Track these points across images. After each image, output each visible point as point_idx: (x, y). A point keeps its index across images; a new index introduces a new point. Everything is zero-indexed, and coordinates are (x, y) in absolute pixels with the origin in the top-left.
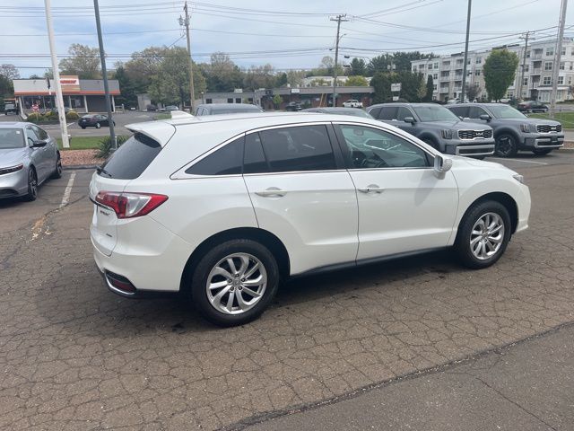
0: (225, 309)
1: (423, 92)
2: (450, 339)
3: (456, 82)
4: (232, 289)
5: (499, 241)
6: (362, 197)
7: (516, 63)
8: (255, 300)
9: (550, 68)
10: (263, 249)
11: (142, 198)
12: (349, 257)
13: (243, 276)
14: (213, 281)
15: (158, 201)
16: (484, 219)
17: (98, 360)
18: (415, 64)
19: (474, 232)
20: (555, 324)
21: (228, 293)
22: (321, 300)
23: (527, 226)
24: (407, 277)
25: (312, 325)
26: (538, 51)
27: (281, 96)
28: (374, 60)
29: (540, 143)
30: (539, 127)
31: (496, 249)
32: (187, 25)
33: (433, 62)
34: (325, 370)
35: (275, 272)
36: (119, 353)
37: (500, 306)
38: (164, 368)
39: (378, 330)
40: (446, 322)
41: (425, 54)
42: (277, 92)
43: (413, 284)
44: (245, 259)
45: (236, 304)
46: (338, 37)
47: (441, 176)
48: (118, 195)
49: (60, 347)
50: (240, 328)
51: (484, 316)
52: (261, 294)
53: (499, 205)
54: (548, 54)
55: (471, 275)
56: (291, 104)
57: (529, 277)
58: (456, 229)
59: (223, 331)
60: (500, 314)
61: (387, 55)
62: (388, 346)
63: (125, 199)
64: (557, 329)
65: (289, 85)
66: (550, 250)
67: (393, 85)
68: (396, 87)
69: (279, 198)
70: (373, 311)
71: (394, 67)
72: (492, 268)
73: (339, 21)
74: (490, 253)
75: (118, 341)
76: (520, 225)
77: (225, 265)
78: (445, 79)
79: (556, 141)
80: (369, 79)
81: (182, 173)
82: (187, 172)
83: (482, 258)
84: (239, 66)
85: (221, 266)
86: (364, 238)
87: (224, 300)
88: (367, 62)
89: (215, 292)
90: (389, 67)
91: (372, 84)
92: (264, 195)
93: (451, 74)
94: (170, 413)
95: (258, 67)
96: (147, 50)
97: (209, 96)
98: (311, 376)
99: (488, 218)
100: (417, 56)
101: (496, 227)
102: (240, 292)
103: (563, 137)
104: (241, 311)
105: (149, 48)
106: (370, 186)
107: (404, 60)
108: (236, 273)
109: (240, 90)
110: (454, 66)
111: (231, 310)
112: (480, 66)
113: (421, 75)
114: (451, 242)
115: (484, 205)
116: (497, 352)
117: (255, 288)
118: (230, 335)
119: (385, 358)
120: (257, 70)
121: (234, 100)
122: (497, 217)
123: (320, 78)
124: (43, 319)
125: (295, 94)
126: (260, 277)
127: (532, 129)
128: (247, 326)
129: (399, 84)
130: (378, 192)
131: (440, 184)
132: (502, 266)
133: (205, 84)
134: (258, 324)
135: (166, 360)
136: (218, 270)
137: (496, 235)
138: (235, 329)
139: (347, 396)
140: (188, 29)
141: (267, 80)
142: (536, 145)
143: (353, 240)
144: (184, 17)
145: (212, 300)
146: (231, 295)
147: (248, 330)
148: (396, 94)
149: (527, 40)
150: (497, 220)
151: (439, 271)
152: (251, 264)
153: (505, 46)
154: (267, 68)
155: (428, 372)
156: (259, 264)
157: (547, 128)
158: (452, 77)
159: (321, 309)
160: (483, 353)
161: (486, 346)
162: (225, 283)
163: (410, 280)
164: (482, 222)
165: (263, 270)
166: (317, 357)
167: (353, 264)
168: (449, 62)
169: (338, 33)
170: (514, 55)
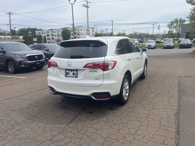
1: (43, 41)
3: (52, 38)
6: (137, 60)
7: (70, 33)
9: (79, 35)
15: (115, 63)
18: (37, 32)
26: (75, 30)
28: (19, 30)
33: (43, 32)
46: (10, 20)
48: (103, 63)
52: (128, 91)
54: (77, 30)
67: (34, 39)
68: (35, 40)
69: (130, 61)
71: (31, 33)
73: (10, 14)
78: (48, 37)
82: (115, 53)
88: (17, 30)
90: (28, 32)
91: (23, 38)
93: (50, 36)
100: (35, 29)
110: (50, 33)
112: (60, 33)
113: (41, 36)
148: (35, 42)
153: (65, 28)
158: (51, 37)
168: (49, 32)
169: (10, 19)
170: (69, 31)
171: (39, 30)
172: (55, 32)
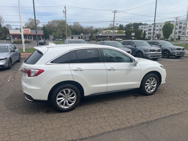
0: (63, 107)
1: (142, 36)
2: (134, 118)
4: (65, 100)
5: (155, 86)
6: (108, 72)
7: (173, 27)
8: (72, 104)
9: (185, 29)
10: (75, 87)
11: (36, 70)
12: (104, 91)
13: (68, 96)
14: (59, 97)
15: (41, 72)
16: (150, 79)
17: (20, 122)
18: (140, 27)
19: (147, 84)
20: (169, 114)
21: (63, 101)
22: (95, 104)
23: (165, 82)
24: (124, 98)
25: (90, 112)
26: (181, 23)
27: (95, 36)
28: (127, 25)
29: (177, 54)
30: (177, 49)
31: (154, 89)
32: (65, 13)
33: (146, 26)
34: (91, 127)
35: (79, 95)
36: (27, 120)
37: (152, 108)
38: (40, 125)
39: (111, 114)
40: (133, 113)
41: (144, 23)
42: (94, 35)
43: (126, 100)
44: (69, 91)
45: (66, 105)
47: (135, 65)
48: (29, 69)
49: (9, 117)
50: (67, 113)
51: (146, 111)
52: (74, 102)
53: (155, 75)
54: (184, 24)
55: (145, 97)
56: (99, 39)
57: (164, 99)
58: (140, 83)
59: (61, 113)
60: (152, 110)
61: (131, 24)
62: (113, 120)
63: (31, 71)
64: (169, 116)
65: (98, 33)
66: (173, 90)
67: (132, 33)
68: (133, 34)
69: (81, 71)
70: (111, 108)
71: (133, 27)
72: (152, 95)
73: (115, 12)
74: (152, 91)
75: (28, 116)
76: (162, 82)
77: (63, 92)
78: (150, 32)
79: (183, 54)
80: (124, 31)
81: (49, 63)
82: (51, 62)
83: (149, 92)
84: (82, 26)
85: (61, 93)
86: (109, 85)
87: (62, 103)
88: (124, 26)
89: (59, 101)
90: (131, 27)
91: (125, 33)
92: (76, 70)
93: (152, 30)
94: (39, 139)
95: (89, 27)
96: (53, 21)
97: (72, 36)
98: (86, 129)
99: (151, 79)
100: (141, 24)
101: (154, 82)
102: (67, 101)
103: (185, 52)
104: (68, 107)
105: (54, 20)
106: (111, 68)
107: (136, 25)
108: (66, 95)
109: (83, 34)
111: (64, 107)
112: (161, 28)
113: (142, 30)
114: (139, 87)
115: (150, 75)
116: (148, 123)
117: (72, 100)
118: (63, 115)
119: (111, 124)
120: (88, 28)
121: (81, 37)
122: (154, 79)
123: (108, 31)
124: (6, 108)
125: (100, 36)
126: (74, 97)
127: (174, 49)
128: (70, 112)
129: (134, 33)
130: (114, 70)
131: (135, 68)
132: (156, 95)
133: (71, 32)
134: (73, 112)
135: (41, 122)
136: (60, 94)
137: (154, 84)
138: (66, 113)
139: (96, 136)
140: (66, 14)
141: (91, 31)
142: (176, 55)
143: (105, 85)
144: (64, 10)
145: (58, 103)
146: (65, 102)
147: (70, 113)
148: (133, 36)
149: (177, 19)
150: (154, 80)
151: (135, 96)
152: (71, 92)
153: (170, 21)
154: (92, 27)
155: (124, 129)
156: (74, 92)
157: (180, 49)
159: (94, 107)
160: (143, 123)
161: (145, 121)
162: (62, 98)
163: (125, 99)
164: (149, 80)
165: (75, 94)
166: (90, 123)
167: (106, 93)
168: (151, 26)
169: (114, 16)
170: (172, 24)
171: (144, 24)
172: (157, 27)
